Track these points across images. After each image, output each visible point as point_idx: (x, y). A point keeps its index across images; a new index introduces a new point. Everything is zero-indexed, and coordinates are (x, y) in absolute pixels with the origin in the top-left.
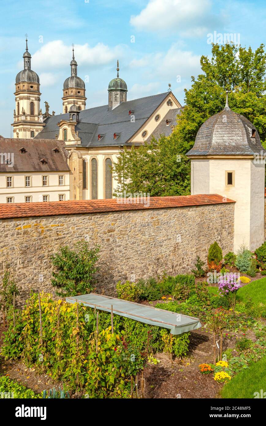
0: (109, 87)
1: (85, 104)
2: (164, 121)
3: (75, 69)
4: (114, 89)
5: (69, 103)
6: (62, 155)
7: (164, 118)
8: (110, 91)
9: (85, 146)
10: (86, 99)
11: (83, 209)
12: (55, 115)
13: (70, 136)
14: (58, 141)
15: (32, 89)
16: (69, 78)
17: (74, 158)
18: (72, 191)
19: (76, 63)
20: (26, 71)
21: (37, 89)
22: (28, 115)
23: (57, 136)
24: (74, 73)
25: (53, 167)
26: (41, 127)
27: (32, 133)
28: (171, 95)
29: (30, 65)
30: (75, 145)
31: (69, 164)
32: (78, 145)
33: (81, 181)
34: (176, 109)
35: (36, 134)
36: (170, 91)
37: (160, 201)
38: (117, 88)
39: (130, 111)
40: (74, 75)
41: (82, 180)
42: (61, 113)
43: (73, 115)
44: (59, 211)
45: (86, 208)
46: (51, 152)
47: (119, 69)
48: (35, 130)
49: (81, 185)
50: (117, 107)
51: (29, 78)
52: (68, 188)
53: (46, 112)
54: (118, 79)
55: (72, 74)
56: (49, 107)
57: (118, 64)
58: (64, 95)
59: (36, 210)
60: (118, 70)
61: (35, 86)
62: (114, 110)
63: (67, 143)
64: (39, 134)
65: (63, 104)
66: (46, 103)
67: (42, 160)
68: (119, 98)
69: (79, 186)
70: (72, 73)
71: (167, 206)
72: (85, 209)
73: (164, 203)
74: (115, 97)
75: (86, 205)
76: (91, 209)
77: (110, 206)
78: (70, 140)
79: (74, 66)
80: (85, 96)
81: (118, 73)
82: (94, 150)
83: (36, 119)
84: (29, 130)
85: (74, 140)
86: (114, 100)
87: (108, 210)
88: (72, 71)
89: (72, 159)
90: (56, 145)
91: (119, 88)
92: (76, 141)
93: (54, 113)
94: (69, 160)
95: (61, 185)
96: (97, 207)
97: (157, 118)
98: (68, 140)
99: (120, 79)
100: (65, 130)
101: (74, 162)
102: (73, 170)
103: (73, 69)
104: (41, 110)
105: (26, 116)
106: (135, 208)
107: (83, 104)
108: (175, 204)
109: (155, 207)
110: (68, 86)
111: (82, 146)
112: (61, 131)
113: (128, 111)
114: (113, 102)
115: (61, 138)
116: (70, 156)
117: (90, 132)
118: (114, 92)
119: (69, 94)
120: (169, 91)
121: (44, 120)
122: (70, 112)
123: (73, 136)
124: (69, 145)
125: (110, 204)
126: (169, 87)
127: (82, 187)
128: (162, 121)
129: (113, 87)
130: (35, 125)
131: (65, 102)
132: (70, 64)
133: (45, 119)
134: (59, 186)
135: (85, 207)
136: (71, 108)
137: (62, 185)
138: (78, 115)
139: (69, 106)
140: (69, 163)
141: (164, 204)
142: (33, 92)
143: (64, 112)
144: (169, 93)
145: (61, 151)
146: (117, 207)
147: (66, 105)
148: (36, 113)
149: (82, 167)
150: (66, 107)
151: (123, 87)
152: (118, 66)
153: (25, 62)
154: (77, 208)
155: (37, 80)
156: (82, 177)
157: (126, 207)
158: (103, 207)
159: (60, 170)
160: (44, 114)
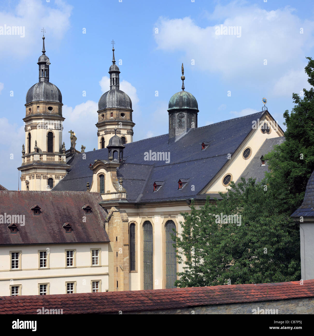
0: (170, 106)
1: (132, 134)
2: (258, 158)
3: (116, 78)
4: (178, 108)
5: (106, 133)
6: (96, 217)
7: (258, 153)
8: (171, 112)
9: (133, 202)
10: (133, 125)
11: (139, 305)
12: (86, 151)
13: (109, 186)
14: (91, 193)
15: (50, 112)
16: (107, 92)
17: (116, 221)
18: (112, 274)
19: (118, 69)
20: (42, 85)
21: (57, 112)
22: (44, 153)
23: (89, 186)
24: (115, 85)
25: (83, 236)
26: (64, 172)
27: (50, 181)
28: (267, 117)
29: (48, 75)
30: (118, 199)
31: (108, 231)
32: (123, 199)
33: (127, 259)
34: (275, 138)
35: (56, 182)
36: (266, 109)
37: (253, 291)
38: (182, 107)
39: (203, 143)
40: (114, 88)
41: (128, 257)
42: (95, 149)
43: (114, 152)
44: (104, 307)
45: (142, 302)
46: (80, 211)
47: (184, 77)
48: (53, 177)
49: (127, 265)
50: (183, 137)
51: (47, 95)
52: (105, 270)
53: (71, 148)
54: (184, 93)
55: (111, 87)
56: (76, 139)
57: (183, 70)
58: (99, 119)
59: (71, 306)
60: (183, 79)
61: (55, 108)
62: (178, 141)
63: (105, 197)
64: (61, 182)
65: (98, 135)
66: (72, 132)
67: (65, 224)
68: (186, 122)
69: (124, 266)
70: (111, 84)
71: (264, 299)
72: (141, 305)
73: (259, 293)
74: (179, 122)
75: (143, 298)
76: (150, 304)
77: (177, 299)
78: (110, 191)
79: (115, 74)
80: (132, 121)
81: (183, 84)
82: (148, 208)
83: (57, 158)
84: (45, 177)
85: (115, 191)
86: (177, 125)
87: (176, 306)
88: (112, 82)
89: (112, 223)
90: (87, 200)
91: (186, 108)
92: (119, 194)
93: (83, 148)
94: (109, 224)
95: (95, 265)
96: (159, 301)
97: (247, 153)
98: (106, 192)
99: (187, 93)
100: (102, 176)
101: (116, 227)
102: (115, 239)
103: (113, 78)
104: (64, 144)
105: (41, 155)
106: (215, 302)
107: (128, 133)
108: (275, 295)
109: (246, 300)
110: (106, 106)
111: (128, 201)
112: (95, 177)
113: (201, 143)
114: (177, 130)
115: (95, 188)
116: (110, 218)
117: (140, 179)
118: (178, 113)
119: (106, 118)
120: (264, 110)
121: (68, 160)
122: (109, 147)
123: (114, 186)
124: (108, 201)
125: (177, 296)
126: (264, 104)
127: (128, 268)
128: (255, 158)
129: (176, 105)
130: (54, 169)
131: (101, 131)
132: (109, 71)
133: (70, 158)
134: (92, 267)
135: (141, 300)
136: (111, 141)
137: (97, 265)
138: (121, 151)
139: (108, 138)
140: (108, 229)
141: (259, 296)
142: (51, 116)
143: (99, 147)
144: (264, 113)
145: (96, 211)
146: (188, 301)
147: (103, 135)
148: (56, 149)
149: (127, 236)
150: (103, 139)
151: (191, 105)
152: (183, 73)
153: (41, 71)
154: (130, 302)
155: (58, 98)
156: (127, 252)
157: (202, 300)
158: (168, 301)
159: (95, 240)
160: (68, 151)
